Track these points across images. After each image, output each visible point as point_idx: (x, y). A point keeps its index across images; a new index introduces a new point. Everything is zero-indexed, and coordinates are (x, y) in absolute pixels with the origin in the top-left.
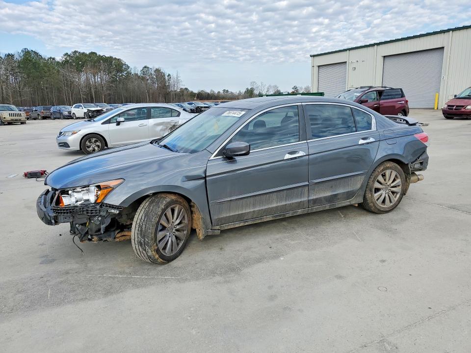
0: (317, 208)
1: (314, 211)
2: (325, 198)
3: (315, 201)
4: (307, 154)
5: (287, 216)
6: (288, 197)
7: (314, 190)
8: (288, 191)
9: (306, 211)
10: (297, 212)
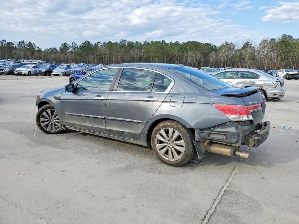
0: (112, 136)
1: (112, 138)
2: (115, 131)
3: (110, 131)
4: (106, 99)
5: (96, 134)
6: (94, 123)
7: (109, 123)
8: (94, 119)
9: (106, 136)
10: (101, 134)
